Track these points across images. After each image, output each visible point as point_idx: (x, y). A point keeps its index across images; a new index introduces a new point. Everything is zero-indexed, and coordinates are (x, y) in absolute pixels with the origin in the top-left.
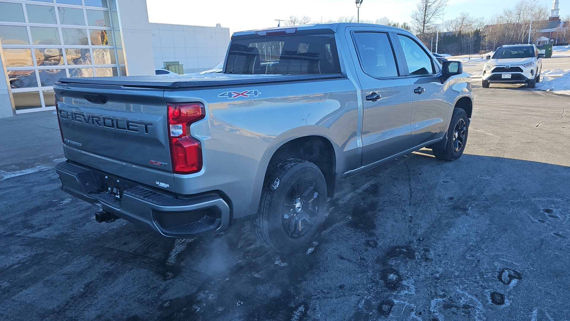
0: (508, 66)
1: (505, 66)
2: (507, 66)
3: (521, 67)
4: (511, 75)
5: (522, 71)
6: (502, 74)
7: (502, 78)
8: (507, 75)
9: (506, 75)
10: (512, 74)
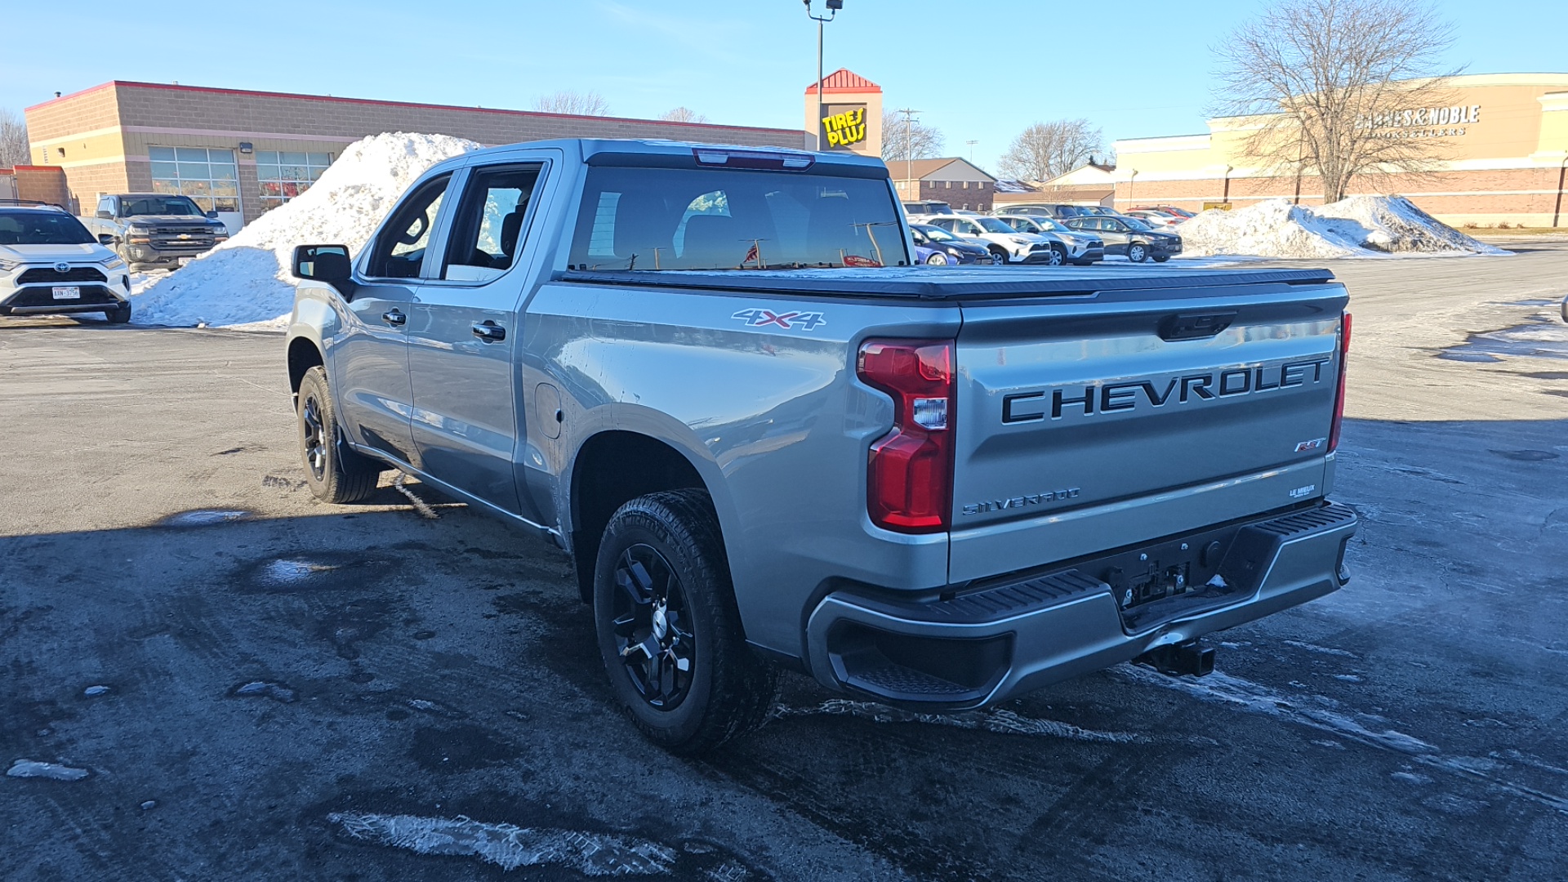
0: (65, 265)
1: (54, 266)
2: (60, 265)
3: (98, 267)
4: (78, 291)
5: (105, 279)
6: (52, 287)
7: (55, 297)
8: (67, 291)
9: (64, 291)
10: (81, 287)
